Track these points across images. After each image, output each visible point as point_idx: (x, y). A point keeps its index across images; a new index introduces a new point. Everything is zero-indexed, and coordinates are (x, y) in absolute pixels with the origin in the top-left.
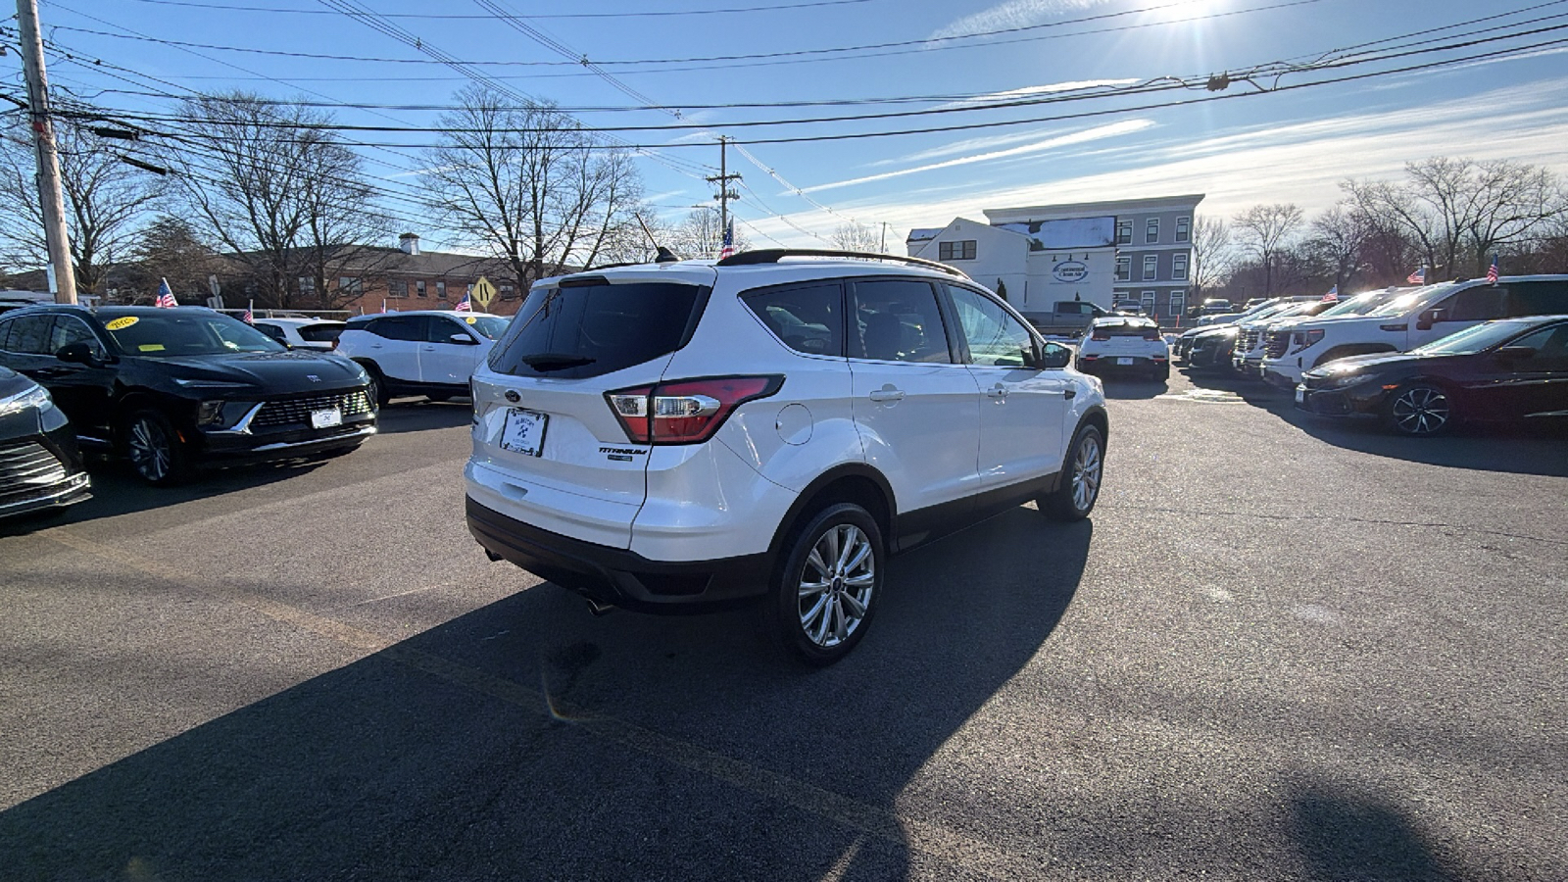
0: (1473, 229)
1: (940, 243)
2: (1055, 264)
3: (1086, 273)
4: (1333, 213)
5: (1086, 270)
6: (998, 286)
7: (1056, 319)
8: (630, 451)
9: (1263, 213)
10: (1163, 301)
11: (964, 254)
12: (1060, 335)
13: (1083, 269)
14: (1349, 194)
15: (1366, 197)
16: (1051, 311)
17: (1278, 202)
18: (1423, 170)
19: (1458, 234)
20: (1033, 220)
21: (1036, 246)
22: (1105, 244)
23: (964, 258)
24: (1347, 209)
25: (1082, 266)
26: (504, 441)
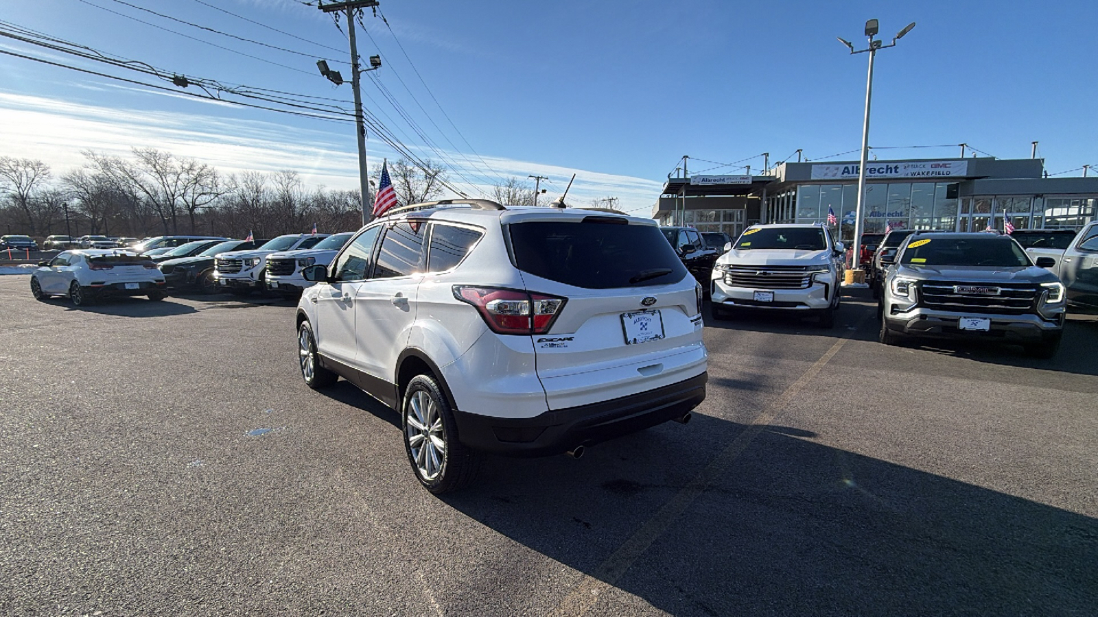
0: (183, 197)
4: (77, 173)
9: (10, 164)
14: (92, 162)
15: (106, 165)
17: (25, 158)
18: (143, 154)
19: (174, 199)
26: (630, 338)
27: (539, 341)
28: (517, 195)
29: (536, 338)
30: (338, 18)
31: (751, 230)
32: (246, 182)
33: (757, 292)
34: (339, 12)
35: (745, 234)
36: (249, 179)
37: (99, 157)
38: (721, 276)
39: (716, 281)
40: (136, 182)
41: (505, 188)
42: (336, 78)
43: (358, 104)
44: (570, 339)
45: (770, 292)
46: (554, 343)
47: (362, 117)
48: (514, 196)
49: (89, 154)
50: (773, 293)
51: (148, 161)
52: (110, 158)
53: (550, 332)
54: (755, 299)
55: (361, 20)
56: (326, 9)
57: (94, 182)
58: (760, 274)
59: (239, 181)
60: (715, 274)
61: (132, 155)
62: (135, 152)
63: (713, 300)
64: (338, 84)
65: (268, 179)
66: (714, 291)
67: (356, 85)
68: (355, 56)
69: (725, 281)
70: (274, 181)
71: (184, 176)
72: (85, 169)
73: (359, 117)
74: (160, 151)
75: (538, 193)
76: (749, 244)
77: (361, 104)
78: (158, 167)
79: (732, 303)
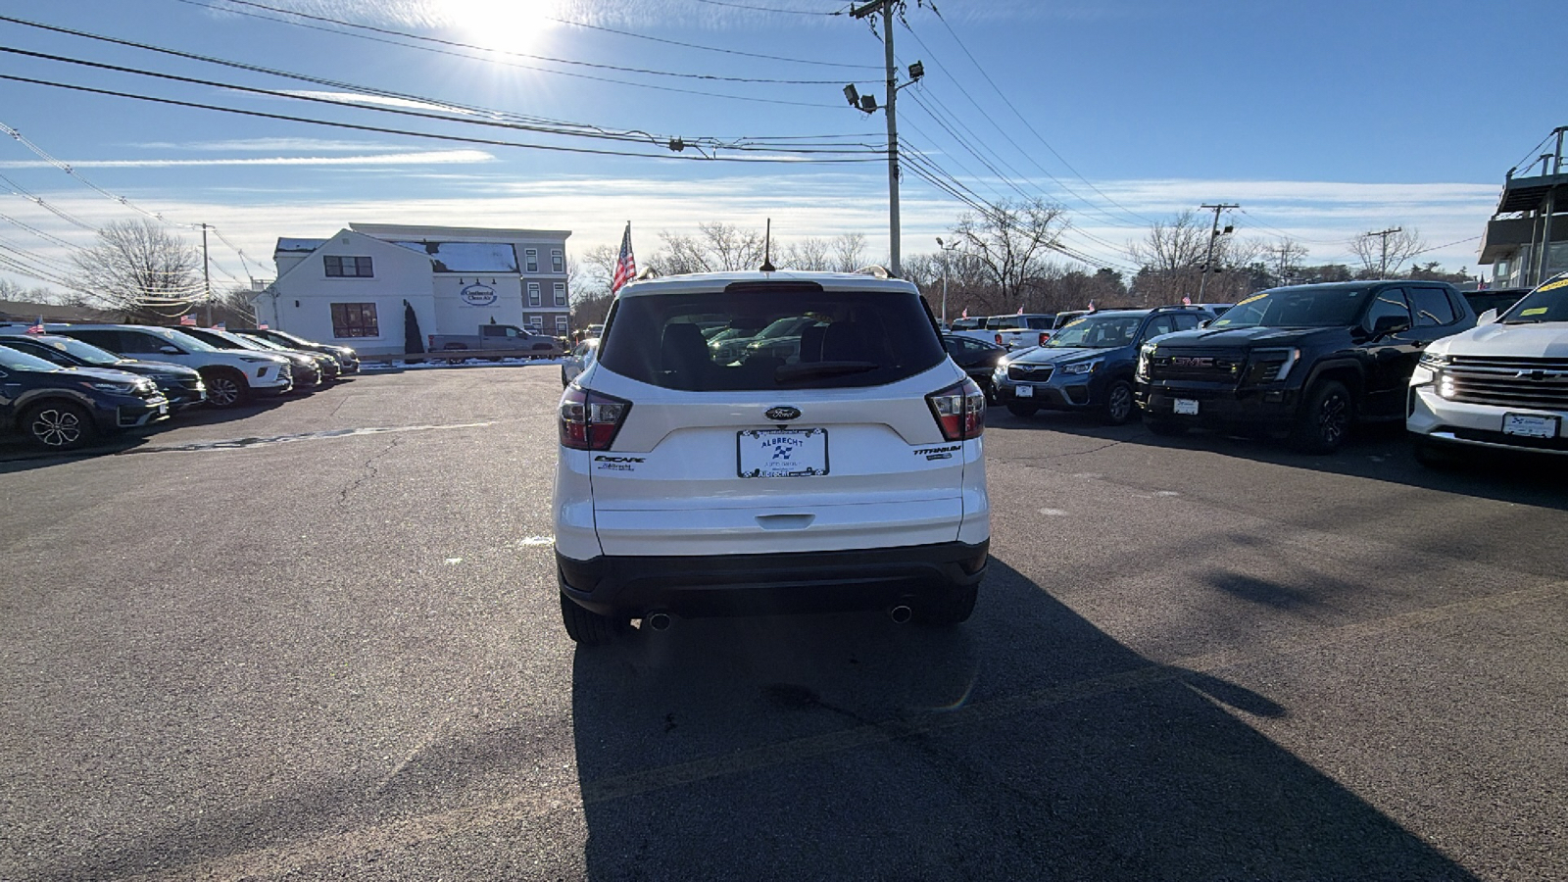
1: (325, 257)
2: (463, 287)
3: (495, 297)
4: (656, 257)
5: (495, 294)
6: (405, 308)
7: (484, 342)
8: (944, 449)
9: (607, 252)
10: (551, 325)
11: (357, 271)
12: (478, 358)
13: (492, 294)
14: (667, 243)
15: (677, 246)
16: (477, 334)
18: (710, 230)
20: (428, 240)
21: (439, 267)
22: (509, 270)
23: (358, 276)
24: (666, 255)
25: (490, 291)
26: (746, 469)
27: (597, 459)
28: (1194, 239)
29: (595, 454)
30: (874, 23)
31: (1562, 279)
32: (806, 252)
33: (1514, 415)
34: (876, 14)
35: (1539, 291)
36: (810, 248)
37: (673, 237)
38: (1429, 379)
39: (1419, 391)
40: (702, 261)
41: (1169, 229)
42: (869, 104)
43: (893, 135)
44: (638, 461)
45: (1547, 417)
46: (616, 463)
47: (896, 152)
48: (1188, 239)
49: (664, 235)
50: (1558, 419)
51: (713, 237)
52: (682, 238)
53: (612, 449)
54: (1507, 430)
55: (903, 16)
56: (859, 14)
57: (667, 264)
58: (1523, 375)
59: (799, 252)
60: (1419, 375)
61: (700, 231)
62: (702, 228)
63: (1410, 428)
64: (870, 112)
65: (830, 247)
66: (1412, 411)
67: (890, 109)
68: (891, 70)
69: (1437, 392)
70: (836, 249)
71: (745, 251)
72: (661, 252)
73: (893, 152)
74: (725, 224)
75: (1218, 233)
76: (1543, 311)
77: (895, 135)
78: (722, 243)
79: (1450, 436)
